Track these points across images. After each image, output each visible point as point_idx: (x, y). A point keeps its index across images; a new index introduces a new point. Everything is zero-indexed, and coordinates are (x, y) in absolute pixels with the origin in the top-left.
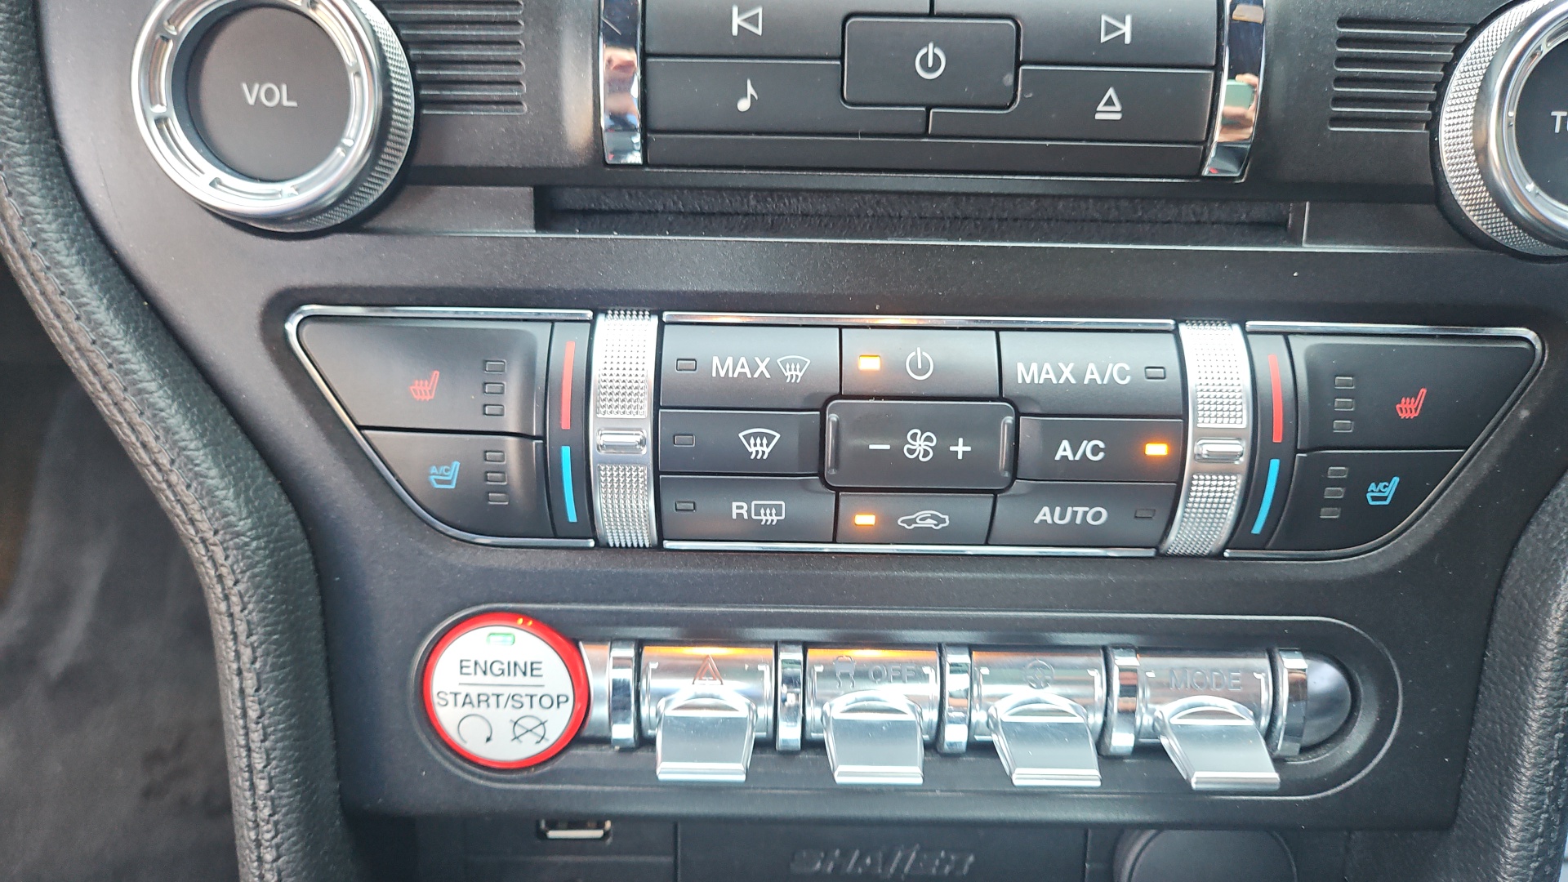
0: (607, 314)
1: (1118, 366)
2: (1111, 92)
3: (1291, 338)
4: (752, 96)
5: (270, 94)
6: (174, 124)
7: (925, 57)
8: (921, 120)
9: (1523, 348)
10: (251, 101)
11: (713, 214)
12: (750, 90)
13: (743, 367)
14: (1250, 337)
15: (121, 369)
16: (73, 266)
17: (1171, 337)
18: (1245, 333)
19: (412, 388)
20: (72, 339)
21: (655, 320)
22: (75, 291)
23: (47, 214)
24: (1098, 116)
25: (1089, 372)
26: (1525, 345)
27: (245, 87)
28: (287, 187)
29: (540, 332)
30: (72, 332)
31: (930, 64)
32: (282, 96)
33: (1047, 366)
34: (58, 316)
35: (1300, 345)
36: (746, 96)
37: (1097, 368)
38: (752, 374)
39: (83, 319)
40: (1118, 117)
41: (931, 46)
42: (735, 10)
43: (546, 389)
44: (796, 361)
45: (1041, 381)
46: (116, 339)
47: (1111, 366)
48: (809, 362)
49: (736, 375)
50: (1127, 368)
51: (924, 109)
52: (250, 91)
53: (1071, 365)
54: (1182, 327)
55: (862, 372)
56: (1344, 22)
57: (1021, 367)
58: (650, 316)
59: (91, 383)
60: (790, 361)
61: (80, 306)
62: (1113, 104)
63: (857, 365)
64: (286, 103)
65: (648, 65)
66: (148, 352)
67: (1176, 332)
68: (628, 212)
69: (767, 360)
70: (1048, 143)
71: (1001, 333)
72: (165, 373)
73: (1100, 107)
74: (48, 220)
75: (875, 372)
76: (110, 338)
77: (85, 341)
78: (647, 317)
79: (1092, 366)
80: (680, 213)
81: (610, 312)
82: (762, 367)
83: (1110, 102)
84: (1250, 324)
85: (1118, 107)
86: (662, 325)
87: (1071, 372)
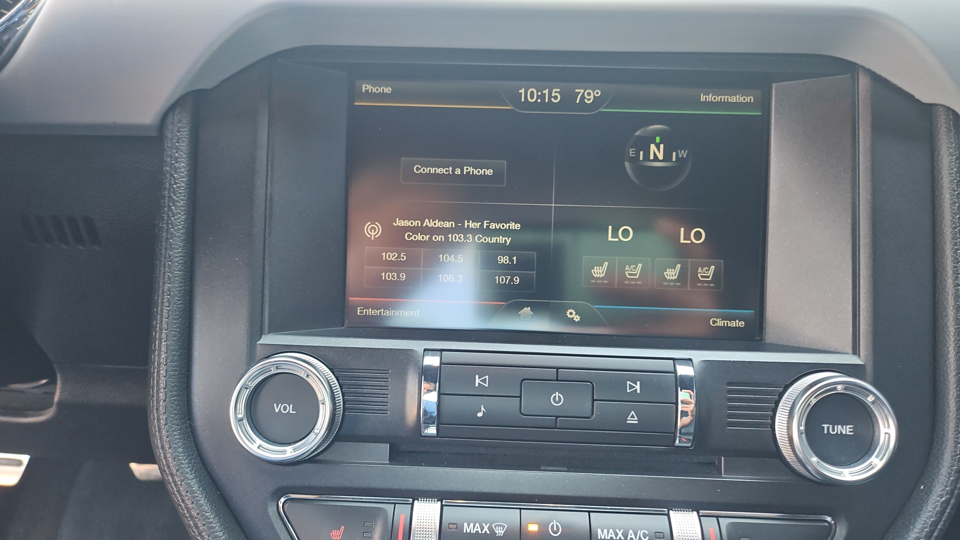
0: (418, 500)
1: (643, 531)
2: (633, 412)
3: (720, 519)
4: (483, 411)
5: (285, 408)
6: (245, 421)
7: (555, 397)
8: (554, 422)
9: (825, 526)
10: (277, 411)
11: (465, 454)
12: (483, 409)
13: (477, 528)
14: (701, 518)
15: (208, 526)
16: (192, 479)
17: (666, 517)
18: (699, 516)
19: (331, 534)
20: (188, 512)
21: (439, 503)
22: (193, 490)
23: (184, 456)
24: (628, 422)
25: (630, 534)
26: (826, 524)
27: (275, 405)
28: (289, 449)
29: (389, 508)
30: (189, 508)
31: (557, 400)
32: (290, 409)
33: (611, 531)
34: (183, 501)
35: (724, 522)
36: (481, 412)
37: (633, 532)
38: (482, 531)
39: (194, 503)
40: (637, 422)
41: (557, 393)
42: (477, 376)
43: (391, 536)
44: (500, 526)
45: (609, 538)
46: (207, 513)
47: (639, 531)
48: (506, 526)
49: (474, 532)
50: (647, 533)
51: (555, 418)
52: (277, 407)
53: (622, 531)
54: (671, 512)
55: (529, 531)
56: (729, 384)
57: (599, 531)
58: (437, 501)
59: (194, 532)
60: (498, 526)
61: (194, 497)
62: (634, 418)
63: (527, 527)
64: (291, 412)
65: (441, 398)
66: (220, 518)
67: (668, 515)
68: (429, 452)
69: (488, 525)
70: (607, 432)
71: (591, 514)
72: (225, 527)
73: (629, 418)
74: (184, 459)
75: (535, 532)
76: (205, 512)
77: (194, 513)
78: (436, 502)
79: (631, 531)
80: (451, 453)
81: (420, 499)
82: (486, 529)
83: (632, 416)
84: (702, 512)
85: (636, 419)
86: (442, 506)
87: (622, 534)
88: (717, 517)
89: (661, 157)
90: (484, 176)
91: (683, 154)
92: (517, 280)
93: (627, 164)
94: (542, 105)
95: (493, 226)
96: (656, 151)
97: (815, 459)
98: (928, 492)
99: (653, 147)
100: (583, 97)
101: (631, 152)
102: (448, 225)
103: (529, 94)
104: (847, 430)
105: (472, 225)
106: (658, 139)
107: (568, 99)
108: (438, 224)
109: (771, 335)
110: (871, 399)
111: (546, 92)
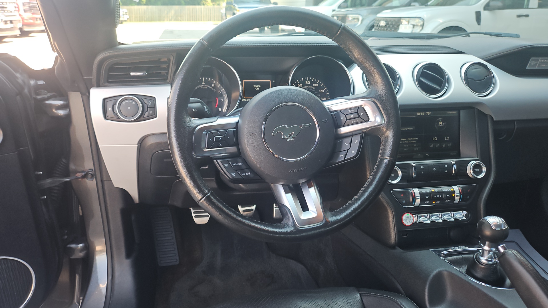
3: (462, 186)
7: (434, 169)
13: (425, 192)
19: (401, 195)
29: (409, 190)
33: (445, 190)
50: (450, 189)
67: (453, 187)
79: (448, 189)
83: (446, 171)
88: (460, 186)
89: (441, 124)
90: (411, 130)
91: (445, 123)
92: (418, 149)
93: (436, 126)
94: (421, 116)
95: (413, 139)
96: (440, 123)
97: (474, 175)
98: (490, 179)
99: (440, 122)
100: (428, 114)
101: (436, 123)
102: (405, 139)
103: (418, 114)
104: (478, 170)
105: (409, 139)
106: (441, 121)
107: (425, 114)
108: (404, 139)
109: (461, 156)
110: (482, 164)
111: (421, 113)
